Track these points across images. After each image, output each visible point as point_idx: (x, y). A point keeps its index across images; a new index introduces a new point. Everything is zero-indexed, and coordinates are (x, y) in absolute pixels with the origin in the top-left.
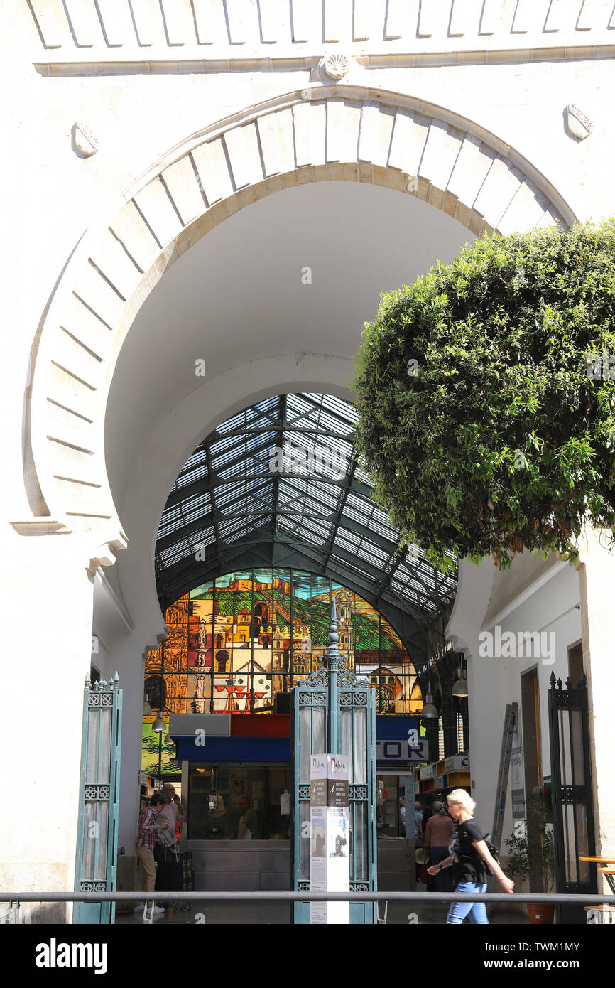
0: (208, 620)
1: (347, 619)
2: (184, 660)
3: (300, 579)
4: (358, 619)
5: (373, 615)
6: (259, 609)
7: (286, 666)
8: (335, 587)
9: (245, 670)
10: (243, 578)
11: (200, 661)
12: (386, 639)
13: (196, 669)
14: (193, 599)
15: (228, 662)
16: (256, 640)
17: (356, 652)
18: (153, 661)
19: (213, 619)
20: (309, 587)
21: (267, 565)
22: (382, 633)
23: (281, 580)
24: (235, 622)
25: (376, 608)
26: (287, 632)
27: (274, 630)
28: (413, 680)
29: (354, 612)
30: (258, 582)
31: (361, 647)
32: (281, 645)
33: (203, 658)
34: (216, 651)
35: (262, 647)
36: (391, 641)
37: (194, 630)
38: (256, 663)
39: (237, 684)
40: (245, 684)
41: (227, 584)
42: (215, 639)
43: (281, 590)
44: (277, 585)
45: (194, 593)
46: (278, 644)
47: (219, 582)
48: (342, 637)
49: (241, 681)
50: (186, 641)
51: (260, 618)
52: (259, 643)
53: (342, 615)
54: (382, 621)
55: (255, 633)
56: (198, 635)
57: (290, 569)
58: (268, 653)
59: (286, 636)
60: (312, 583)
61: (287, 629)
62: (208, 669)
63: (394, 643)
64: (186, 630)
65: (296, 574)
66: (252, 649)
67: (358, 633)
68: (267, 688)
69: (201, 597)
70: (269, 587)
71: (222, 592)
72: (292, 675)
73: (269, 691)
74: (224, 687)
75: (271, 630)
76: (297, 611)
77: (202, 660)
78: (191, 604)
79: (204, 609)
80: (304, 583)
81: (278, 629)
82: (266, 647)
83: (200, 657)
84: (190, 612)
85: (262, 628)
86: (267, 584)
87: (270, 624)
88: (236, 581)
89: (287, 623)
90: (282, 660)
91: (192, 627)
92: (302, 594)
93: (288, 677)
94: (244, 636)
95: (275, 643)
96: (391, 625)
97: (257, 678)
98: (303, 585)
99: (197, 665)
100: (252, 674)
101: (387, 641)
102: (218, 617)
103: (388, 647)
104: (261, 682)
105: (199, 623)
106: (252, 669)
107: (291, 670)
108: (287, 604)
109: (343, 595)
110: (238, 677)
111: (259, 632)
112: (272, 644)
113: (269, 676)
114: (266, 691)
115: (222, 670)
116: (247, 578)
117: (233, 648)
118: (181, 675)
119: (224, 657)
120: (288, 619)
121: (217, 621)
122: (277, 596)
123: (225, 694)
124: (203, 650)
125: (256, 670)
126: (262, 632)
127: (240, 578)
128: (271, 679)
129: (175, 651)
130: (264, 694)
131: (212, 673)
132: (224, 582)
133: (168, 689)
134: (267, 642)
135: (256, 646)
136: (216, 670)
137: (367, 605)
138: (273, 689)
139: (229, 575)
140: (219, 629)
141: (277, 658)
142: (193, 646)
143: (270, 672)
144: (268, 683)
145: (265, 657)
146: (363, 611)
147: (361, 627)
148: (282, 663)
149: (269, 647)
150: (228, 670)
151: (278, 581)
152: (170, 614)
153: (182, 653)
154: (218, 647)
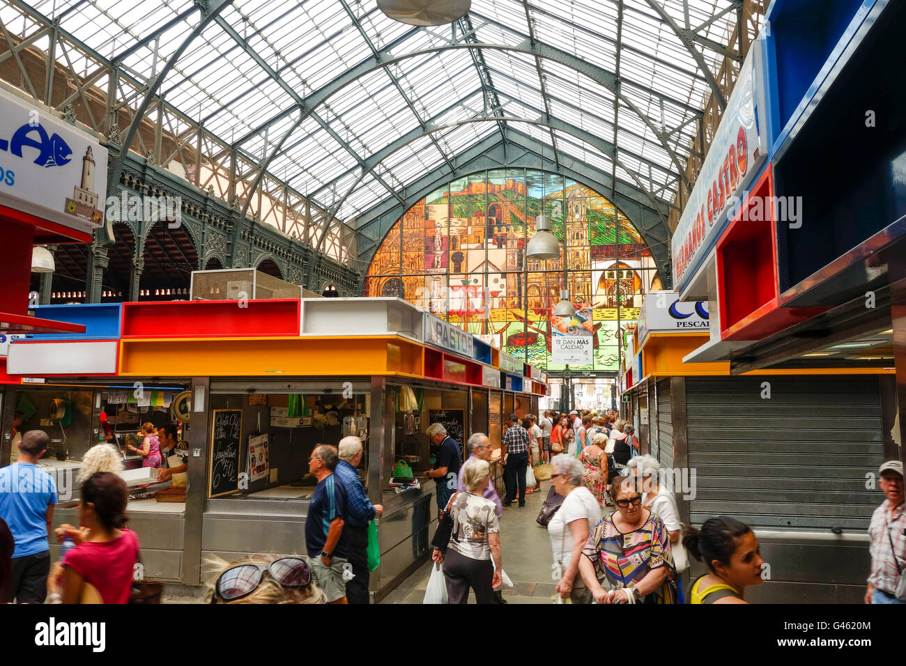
0: (443, 223)
1: (581, 215)
2: (422, 263)
3: (532, 179)
4: (593, 215)
5: (609, 210)
6: (493, 210)
7: (520, 265)
8: (569, 184)
9: (480, 270)
10: (477, 181)
11: (436, 263)
12: (623, 233)
13: (433, 271)
14: (430, 203)
15: (463, 263)
16: (490, 240)
17: (592, 248)
18: (392, 265)
19: (449, 222)
20: (540, 185)
21: (500, 166)
22: (619, 228)
23: (514, 181)
24: (470, 224)
25: (612, 203)
26: (521, 231)
27: (508, 230)
28: (653, 272)
29: (589, 207)
30: (491, 184)
31: (596, 242)
32: (516, 244)
33: (439, 260)
34: (452, 252)
35: (496, 247)
36: (628, 235)
37: (429, 233)
38: (490, 262)
39: (472, 284)
40: (480, 283)
41: (462, 188)
42: (450, 241)
43: (514, 190)
44: (511, 186)
45: (430, 199)
46: (513, 243)
47: (454, 186)
48: (577, 234)
49: (476, 281)
50: (423, 244)
51: (494, 219)
52: (494, 244)
53: (577, 211)
54: (619, 215)
55: (490, 234)
56: (434, 237)
57: (523, 168)
58: (503, 252)
59: (520, 235)
60: (545, 181)
61: (521, 228)
62: (444, 270)
63: (632, 237)
64: (423, 234)
65: (530, 174)
66: (487, 249)
67: (594, 228)
68: (502, 286)
69: (437, 202)
70: (503, 188)
71: (457, 196)
72: (527, 273)
73: (504, 290)
74: (460, 287)
75: (505, 230)
76: (532, 210)
77: (438, 262)
78: (427, 208)
79: (439, 213)
80: (537, 182)
81: (512, 228)
82: (500, 247)
83: (436, 259)
84: (427, 217)
85: (496, 228)
86: (500, 186)
87: (504, 225)
88: (470, 184)
89: (521, 223)
90: (516, 259)
91: (428, 231)
92: (535, 193)
93: (522, 276)
94: (479, 237)
95: (509, 243)
96: (628, 219)
97: (491, 277)
98: (536, 184)
99: (433, 266)
100: (486, 274)
101: (624, 236)
102: (454, 220)
103: (625, 241)
104: (496, 281)
105: (435, 227)
106: (487, 269)
107: (526, 268)
108: (522, 205)
109: (578, 191)
110: (473, 277)
111: (492, 233)
112: (506, 244)
113: (504, 275)
114: (501, 290)
115: (458, 270)
116: (482, 180)
117: (468, 249)
118: (418, 277)
119: (459, 258)
120: (522, 218)
121: (452, 224)
122: (510, 196)
123: (461, 292)
124: (438, 252)
125: (491, 270)
126: (496, 232)
127: (473, 181)
128: (506, 278)
129: (412, 255)
130: (498, 292)
131: (447, 274)
132: (459, 186)
133: (406, 291)
134: (501, 242)
135: (490, 246)
136: (452, 271)
137: (603, 201)
138: (508, 288)
139: (463, 179)
140: (455, 231)
141: (511, 257)
142: (429, 250)
143: (505, 271)
144: (503, 281)
145: (499, 257)
146: (599, 207)
147: (597, 223)
148: (516, 262)
149: (504, 246)
150: (463, 270)
151: (511, 182)
152: (408, 220)
153: (419, 256)
154: (454, 249)
